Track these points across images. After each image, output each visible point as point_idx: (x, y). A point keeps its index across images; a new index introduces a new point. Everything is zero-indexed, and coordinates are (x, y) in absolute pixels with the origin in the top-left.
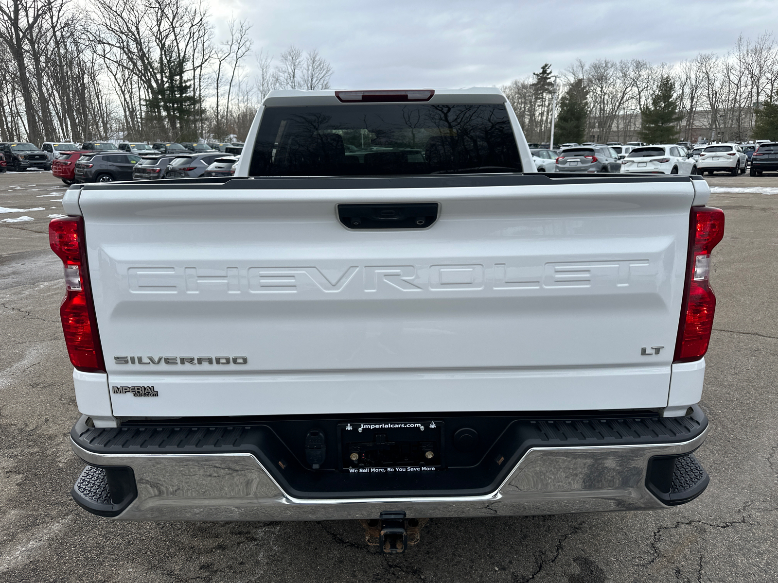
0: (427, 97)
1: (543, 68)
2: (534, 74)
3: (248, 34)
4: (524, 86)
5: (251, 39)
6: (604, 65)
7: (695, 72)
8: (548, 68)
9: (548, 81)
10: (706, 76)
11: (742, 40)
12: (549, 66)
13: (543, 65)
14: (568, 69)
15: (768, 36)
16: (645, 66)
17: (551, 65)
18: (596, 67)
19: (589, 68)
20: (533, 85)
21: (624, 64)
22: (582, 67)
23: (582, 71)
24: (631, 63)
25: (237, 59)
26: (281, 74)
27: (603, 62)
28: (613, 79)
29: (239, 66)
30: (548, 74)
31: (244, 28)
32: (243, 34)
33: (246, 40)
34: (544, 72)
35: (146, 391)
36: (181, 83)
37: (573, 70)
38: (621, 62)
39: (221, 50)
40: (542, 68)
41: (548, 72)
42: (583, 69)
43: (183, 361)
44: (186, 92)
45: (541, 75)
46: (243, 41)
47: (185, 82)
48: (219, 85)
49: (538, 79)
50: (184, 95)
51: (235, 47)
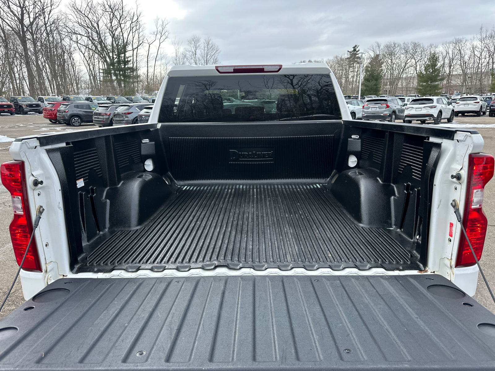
0: (277, 70)
1: (354, 48)
2: (348, 51)
3: (166, 28)
4: (342, 59)
5: (169, 31)
7: (452, 50)
9: (357, 56)
10: (459, 52)
11: (483, 29)
12: (358, 46)
13: (354, 46)
14: (370, 48)
16: (419, 46)
18: (388, 47)
20: (348, 58)
21: (406, 45)
22: (379, 47)
23: (379, 50)
24: (411, 44)
25: (160, 44)
26: (187, 53)
27: (392, 44)
28: (399, 54)
29: (161, 48)
31: (164, 24)
32: (164, 27)
33: (165, 31)
34: (355, 50)
36: (125, 59)
38: (404, 44)
39: (150, 38)
41: (357, 50)
44: (128, 64)
46: (163, 32)
47: (127, 58)
48: (149, 60)
49: (351, 55)
50: (126, 66)
51: (159, 36)
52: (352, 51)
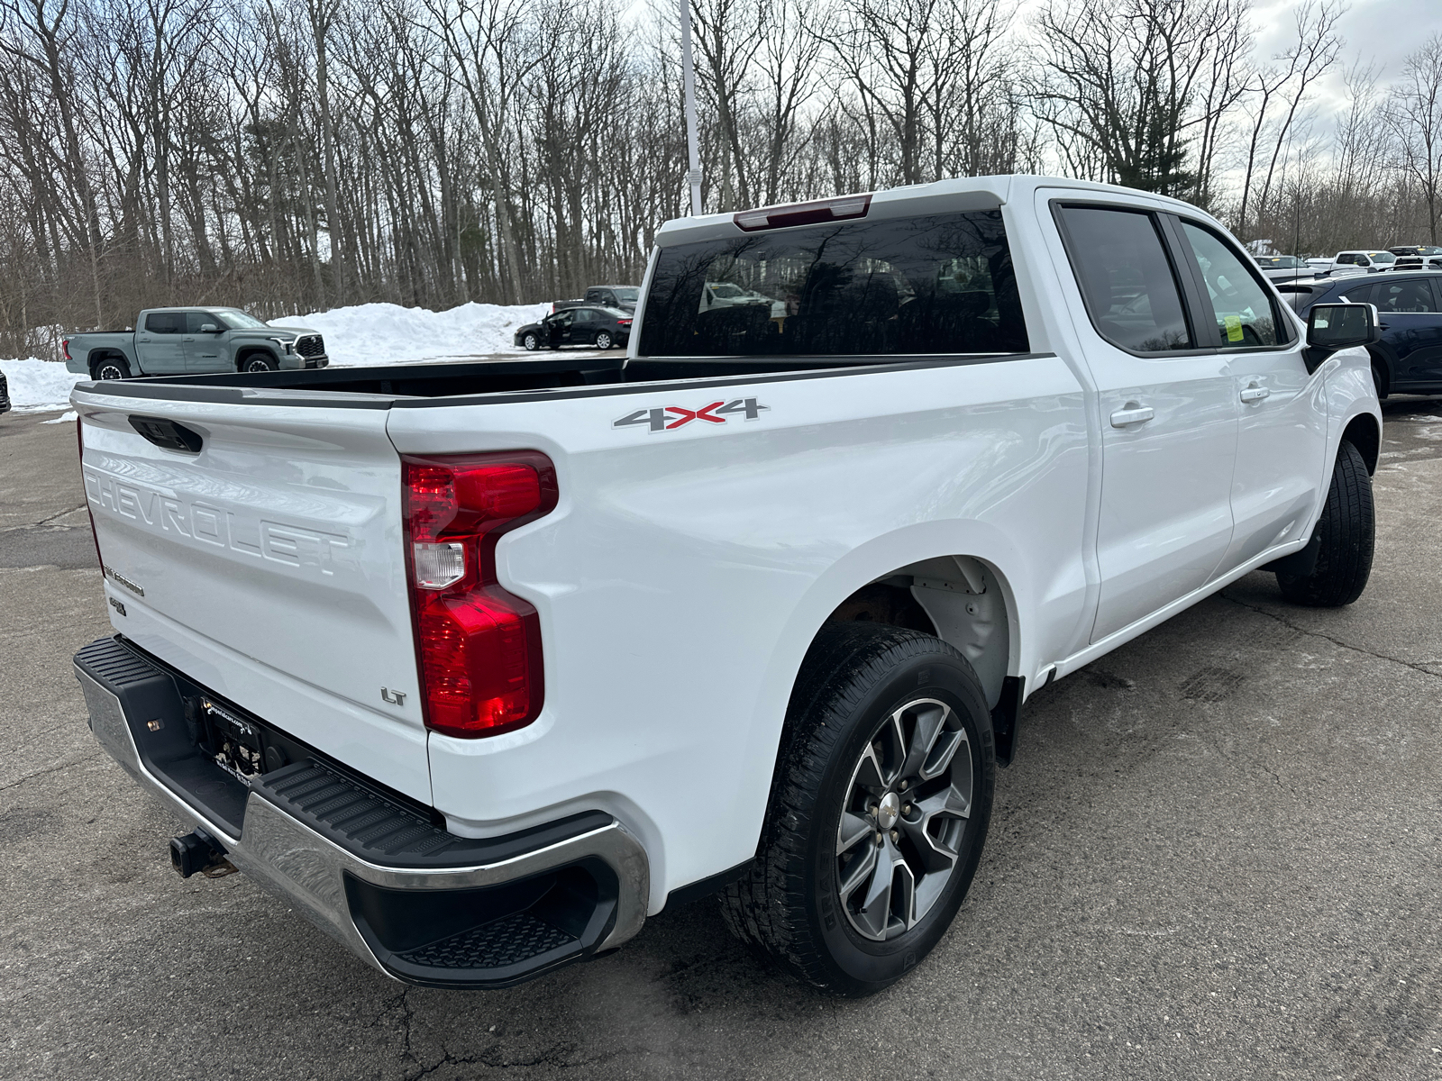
0: (861, 209)
3: (1335, 28)
5: (1342, 37)
25: (1303, 85)
26: (1400, 101)
29: (1304, 99)
31: (1329, 17)
32: (1325, 29)
33: (1329, 40)
36: (1170, 148)
39: (1271, 71)
44: (1177, 165)
46: (1322, 44)
47: (1179, 145)
48: (1257, 142)
50: (1173, 171)
51: (1303, 61)
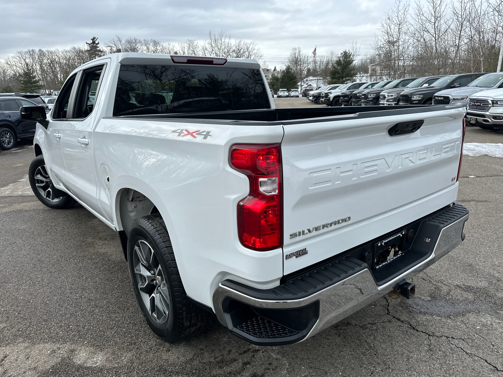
0: (223, 63)
1: (93, 39)
2: (87, 43)
4: (81, 51)
6: (134, 41)
7: (187, 50)
8: (96, 40)
9: (98, 49)
10: (193, 52)
11: (211, 34)
12: (96, 38)
13: (92, 37)
14: (111, 42)
15: (223, 33)
16: (159, 44)
17: (98, 38)
18: (129, 42)
19: (125, 43)
20: (88, 50)
21: (146, 42)
22: (120, 41)
23: (121, 44)
24: (151, 41)
27: (133, 39)
28: (141, 50)
30: (97, 44)
34: (94, 42)
35: (303, 252)
37: (115, 43)
38: (144, 40)
40: (91, 40)
41: (96, 43)
42: (121, 43)
43: (324, 226)
45: (92, 44)
49: (90, 47)
52: (91, 43)
